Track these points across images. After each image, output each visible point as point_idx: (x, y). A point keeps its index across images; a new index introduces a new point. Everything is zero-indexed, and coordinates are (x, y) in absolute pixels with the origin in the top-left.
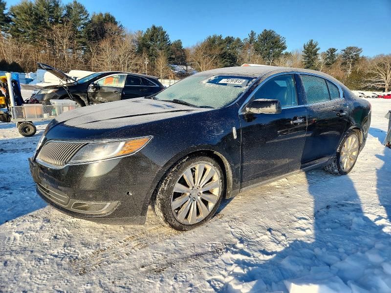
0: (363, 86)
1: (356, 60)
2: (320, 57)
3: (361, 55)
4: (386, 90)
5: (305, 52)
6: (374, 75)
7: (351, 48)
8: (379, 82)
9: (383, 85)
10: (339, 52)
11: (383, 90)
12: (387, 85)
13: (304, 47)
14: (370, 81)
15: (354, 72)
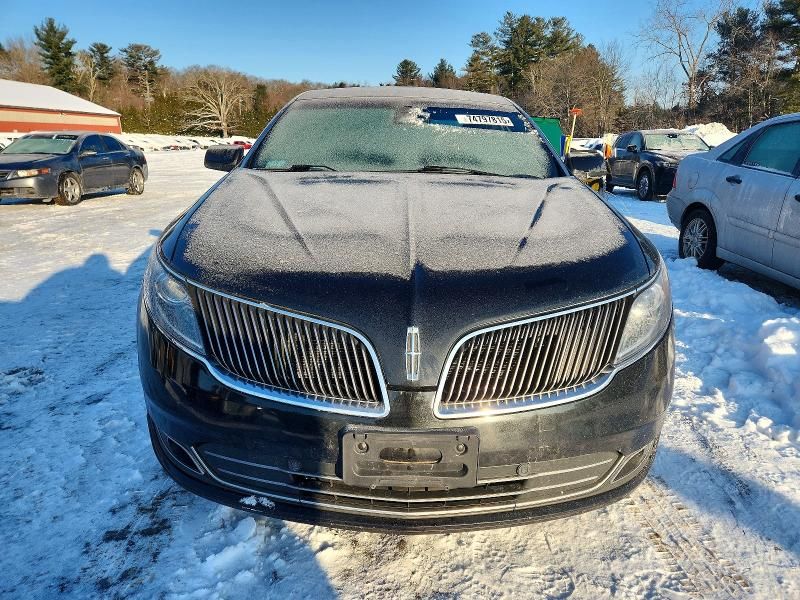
0: (186, 127)
1: (155, 74)
2: (77, 61)
3: (158, 65)
4: (225, 134)
5: (43, 46)
6: (199, 106)
7: (138, 48)
8: (210, 118)
9: (217, 124)
10: (115, 53)
11: (220, 133)
12: (224, 124)
13: (38, 35)
14: (195, 118)
15: (159, 99)
